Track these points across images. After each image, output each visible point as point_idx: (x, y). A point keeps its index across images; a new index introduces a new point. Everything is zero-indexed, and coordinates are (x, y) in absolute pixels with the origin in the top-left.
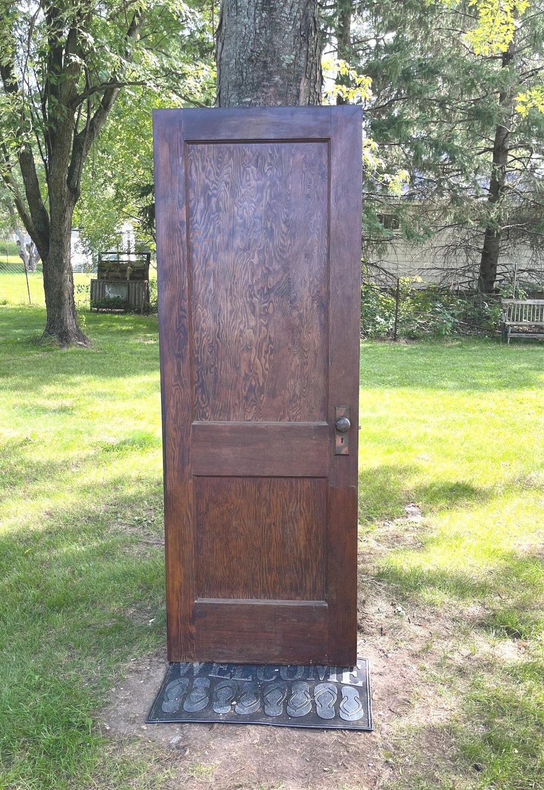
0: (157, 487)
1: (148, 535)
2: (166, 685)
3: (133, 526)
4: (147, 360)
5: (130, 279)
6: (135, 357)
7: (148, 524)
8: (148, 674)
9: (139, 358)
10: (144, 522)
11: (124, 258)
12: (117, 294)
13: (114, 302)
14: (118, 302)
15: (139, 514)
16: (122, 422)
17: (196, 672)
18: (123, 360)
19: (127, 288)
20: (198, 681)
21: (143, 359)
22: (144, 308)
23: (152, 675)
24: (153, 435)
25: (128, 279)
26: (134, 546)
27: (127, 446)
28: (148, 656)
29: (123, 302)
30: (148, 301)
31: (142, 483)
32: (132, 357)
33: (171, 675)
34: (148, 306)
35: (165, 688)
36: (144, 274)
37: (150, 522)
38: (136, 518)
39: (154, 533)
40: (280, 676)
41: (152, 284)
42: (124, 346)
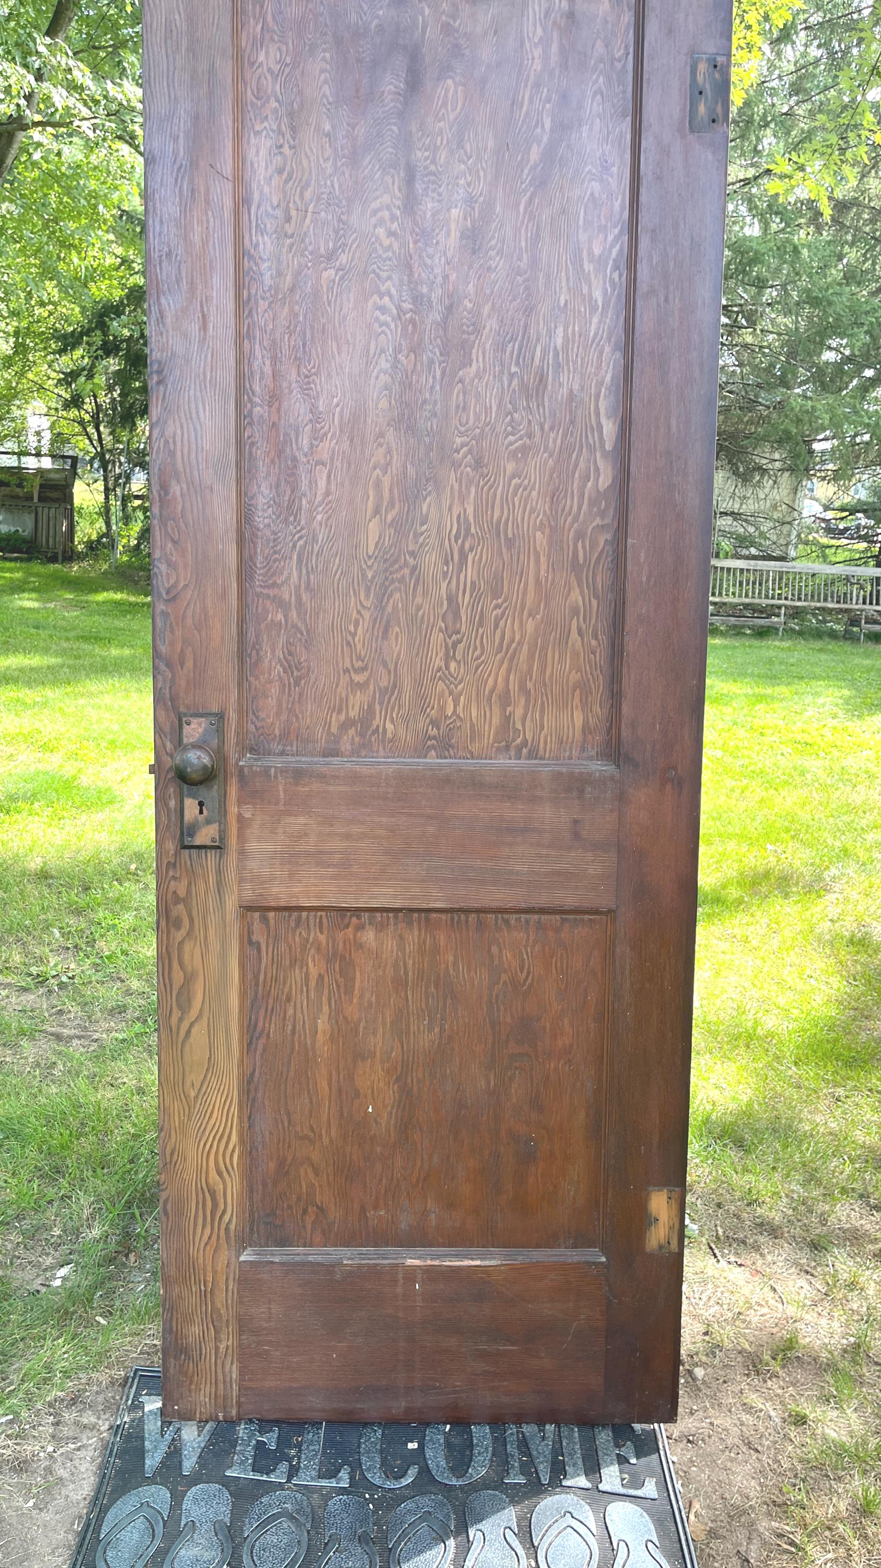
0: (82, 895)
1: (61, 1012)
2: (103, 1512)
3: (25, 990)
4: (68, 639)
5: (40, 499)
6: (43, 634)
7: (62, 986)
8: (49, 1470)
9: (51, 636)
10: (52, 981)
11: (30, 463)
12: (14, 526)
13: (9, 540)
14: (16, 540)
15: (41, 960)
16: (12, 755)
17: (189, 1464)
18: (21, 638)
19: (33, 515)
20: (195, 1500)
21: (60, 639)
22: (64, 552)
23: (61, 1472)
24: (76, 783)
25: (36, 500)
26: (24, 1043)
27: (20, 803)
28: (50, 1405)
29: (24, 541)
30: (72, 541)
31: (50, 886)
32: (38, 634)
33: (120, 1473)
34: (72, 551)
35: (100, 1520)
36: (65, 494)
37: (64, 979)
38: (34, 970)
39: (74, 1010)
40: (429, 1471)
41: (79, 512)
42: (23, 615)
